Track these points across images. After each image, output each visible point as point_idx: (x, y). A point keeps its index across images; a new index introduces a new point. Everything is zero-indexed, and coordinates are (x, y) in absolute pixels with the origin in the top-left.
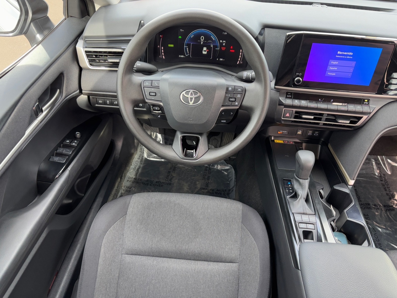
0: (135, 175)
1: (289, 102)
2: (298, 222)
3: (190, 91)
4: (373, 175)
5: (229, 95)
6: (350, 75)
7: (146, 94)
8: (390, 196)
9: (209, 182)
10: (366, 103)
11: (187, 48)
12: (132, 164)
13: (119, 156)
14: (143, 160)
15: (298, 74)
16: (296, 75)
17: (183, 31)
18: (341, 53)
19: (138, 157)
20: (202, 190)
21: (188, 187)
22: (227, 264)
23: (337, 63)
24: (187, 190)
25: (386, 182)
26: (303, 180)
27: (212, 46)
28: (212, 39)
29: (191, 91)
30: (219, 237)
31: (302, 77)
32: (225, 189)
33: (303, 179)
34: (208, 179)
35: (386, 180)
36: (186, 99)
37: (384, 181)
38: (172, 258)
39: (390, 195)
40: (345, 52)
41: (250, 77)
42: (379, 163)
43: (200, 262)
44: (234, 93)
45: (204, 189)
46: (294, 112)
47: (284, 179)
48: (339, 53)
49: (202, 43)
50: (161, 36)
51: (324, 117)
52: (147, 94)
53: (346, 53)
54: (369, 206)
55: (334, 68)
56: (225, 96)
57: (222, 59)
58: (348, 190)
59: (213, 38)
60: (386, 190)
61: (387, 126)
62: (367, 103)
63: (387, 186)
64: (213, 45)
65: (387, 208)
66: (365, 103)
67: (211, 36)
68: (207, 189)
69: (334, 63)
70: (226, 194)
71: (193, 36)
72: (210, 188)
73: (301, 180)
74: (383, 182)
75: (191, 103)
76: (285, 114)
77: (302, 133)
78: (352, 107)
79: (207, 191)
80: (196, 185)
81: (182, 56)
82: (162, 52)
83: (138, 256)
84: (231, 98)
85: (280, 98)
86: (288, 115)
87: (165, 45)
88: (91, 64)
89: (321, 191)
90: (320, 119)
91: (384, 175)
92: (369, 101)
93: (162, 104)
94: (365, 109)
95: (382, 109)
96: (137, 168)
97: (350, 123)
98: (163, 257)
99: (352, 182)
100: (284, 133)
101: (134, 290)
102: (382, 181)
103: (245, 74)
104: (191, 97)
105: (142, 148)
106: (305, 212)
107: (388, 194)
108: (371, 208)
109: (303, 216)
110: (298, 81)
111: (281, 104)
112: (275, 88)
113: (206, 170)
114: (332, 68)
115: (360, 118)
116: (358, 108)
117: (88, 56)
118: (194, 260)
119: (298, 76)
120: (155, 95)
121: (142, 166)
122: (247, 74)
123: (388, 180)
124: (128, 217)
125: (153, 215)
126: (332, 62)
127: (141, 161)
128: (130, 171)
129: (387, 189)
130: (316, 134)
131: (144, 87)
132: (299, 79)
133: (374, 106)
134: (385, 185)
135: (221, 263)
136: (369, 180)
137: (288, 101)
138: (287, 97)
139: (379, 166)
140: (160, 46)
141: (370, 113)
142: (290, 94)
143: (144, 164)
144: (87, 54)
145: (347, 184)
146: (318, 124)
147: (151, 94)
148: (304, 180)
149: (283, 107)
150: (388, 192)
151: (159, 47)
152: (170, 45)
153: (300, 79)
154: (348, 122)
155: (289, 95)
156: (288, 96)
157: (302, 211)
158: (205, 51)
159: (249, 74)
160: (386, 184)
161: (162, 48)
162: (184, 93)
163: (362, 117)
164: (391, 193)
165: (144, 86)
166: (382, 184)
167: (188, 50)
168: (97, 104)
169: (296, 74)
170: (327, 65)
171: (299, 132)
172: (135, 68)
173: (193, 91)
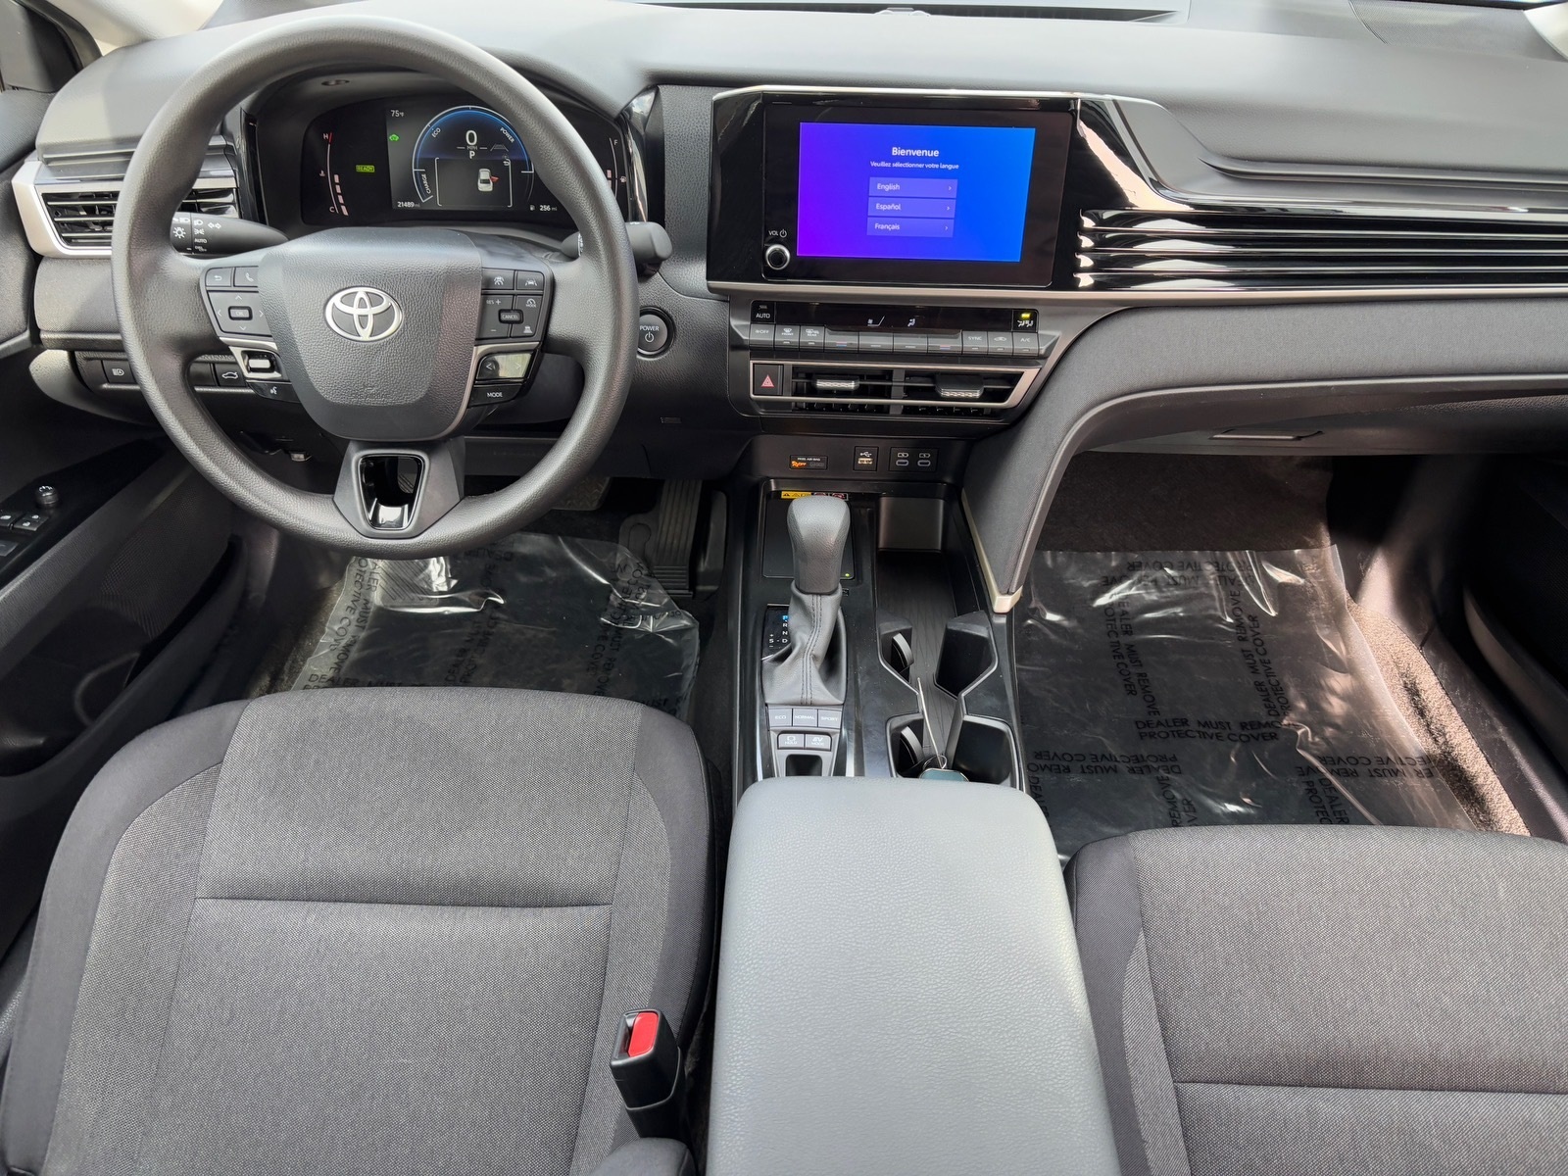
0: (335, 666)
1: (761, 334)
2: (775, 731)
3: (356, 293)
4: (1210, 622)
5: (498, 302)
6: (947, 229)
7: (218, 313)
8: (1266, 690)
9: (610, 676)
10: (1027, 322)
11: (424, 176)
12: (327, 630)
13: (264, 597)
14: (371, 614)
15: (776, 234)
16: (770, 238)
17: (402, 114)
18: (902, 152)
19: (350, 604)
22: (569, 910)
23: (896, 187)
25: (1258, 642)
26: (815, 597)
27: (509, 164)
28: (503, 140)
29: (361, 292)
30: (548, 821)
31: (790, 243)
33: (813, 594)
34: (608, 668)
35: (1257, 636)
36: (343, 319)
37: (1251, 640)
38: (377, 902)
39: (1268, 686)
40: (914, 148)
42: (1233, 577)
43: (476, 909)
44: (514, 295)
46: (789, 372)
47: (769, 607)
48: (895, 151)
49: (472, 154)
50: (326, 136)
51: (898, 383)
52: (221, 313)
53: (918, 153)
54: (1184, 729)
55: (889, 207)
56: (484, 306)
57: (547, 208)
58: (988, 628)
59: (508, 135)
60: (1255, 671)
61: (1097, 396)
62: (1031, 325)
63: (1262, 658)
64: (514, 157)
65: (1251, 732)
66: (1022, 324)
67: (502, 129)
69: (888, 188)
71: (438, 130)
73: (807, 599)
74: (1248, 646)
75: (365, 334)
76: (758, 381)
77: (875, 457)
78: (975, 341)
81: (410, 205)
82: (336, 194)
83: (256, 902)
84: (507, 311)
85: (734, 323)
86: (768, 383)
87: (343, 167)
88: (68, 241)
89: (900, 639)
90: (885, 392)
91: (1253, 619)
92: (1034, 316)
93: (273, 345)
94: (1024, 344)
95: (1082, 343)
96: (343, 643)
97: (983, 399)
98: (345, 902)
99: (1005, 604)
100: (812, 465)
101: (226, 1015)
102: (1244, 639)
104: (363, 311)
105: (363, 569)
106: (807, 697)
107: (1261, 684)
108: (1189, 733)
109: (797, 710)
110: (778, 257)
111: (738, 345)
112: (710, 289)
113: (605, 638)
114: (883, 207)
115: (1014, 379)
116: (1000, 342)
117: (54, 212)
118: (453, 905)
119: (776, 240)
120: (247, 316)
121: (363, 635)
123: (1265, 637)
124: (226, 773)
125: (317, 762)
126: (879, 186)
127: (363, 618)
128: (317, 653)
129: (1261, 668)
130: (925, 460)
131: (208, 292)
132: (781, 250)
133: (1057, 334)
134: (1254, 653)
135: (547, 909)
136: (1196, 640)
137: (757, 331)
138: (754, 320)
139: (1233, 589)
140: (326, 173)
141: (1044, 357)
142: (766, 307)
143: (371, 627)
144: (49, 203)
145: (990, 611)
146: (882, 409)
147: (236, 313)
148: (819, 598)
149: (747, 353)
150: (1262, 678)
151: (322, 174)
152: (360, 168)
153: (784, 252)
154: (977, 394)
155: (762, 311)
156: (758, 315)
157: (796, 697)
158: (486, 182)
160: (1257, 650)
161: (337, 179)
162: (336, 299)
163: (1019, 376)
164: (1273, 682)
165: (208, 288)
166: (1243, 651)
167: (425, 182)
168: (109, 382)
169: (767, 234)
170: (863, 198)
171: (864, 457)
172: (200, 236)
173: (367, 293)
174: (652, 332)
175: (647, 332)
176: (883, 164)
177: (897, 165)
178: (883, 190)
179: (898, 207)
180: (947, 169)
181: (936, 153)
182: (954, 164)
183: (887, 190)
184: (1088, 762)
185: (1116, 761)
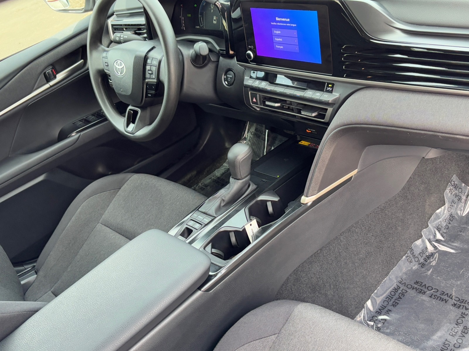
3: (118, 62)
6: (297, 49)
10: (330, 88)
11: (201, 18)
15: (250, 47)
18: (279, 19)
23: (279, 32)
26: (233, 179)
31: (253, 51)
36: (116, 69)
40: (282, 18)
44: (151, 66)
46: (261, 97)
48: (277, 19)
49: (212, 11)
52: (105, 64)
53: (283, 20)
55: (279, 40)
62: (331, 90)
66: (328, 89)
71: (205, 4)
75: (119, 74)
76: (252, 99)
81: (198, 27)
82: (183, 23)
84: (149, 70)
86: (254, 100)
87: (185, 15)
92: (333, 86)
104: (119, 67)
110: (249, 56)
114: (277, 40)
116: (318, 95)
119: (250, 49)
120: (108, 65)
124: (120, 192)
126: (275, 32)
137: (249, 81)
140: (181, 16)
144: (114, 27)
149: (249, 89)
152: (188, 15)
158: (215, 20)
161: (183, 18)
162: (115, 63)
163: (326, 110)
165: (103, 57)
167: (202, 20)
169: (248, 47)
170: (271, 37)
172: (122, 40)
173: (120, 62)
174: (230, 77)
175: (229, 77)
176: (274, 24)
177: (278, 24)
178: (276, 33)
179: (281, 40)
180: (293, 26)
181: (288, 20)
182: (295, 24)
183: (277, 33)
184: (438, 294)
185: (451, 298)
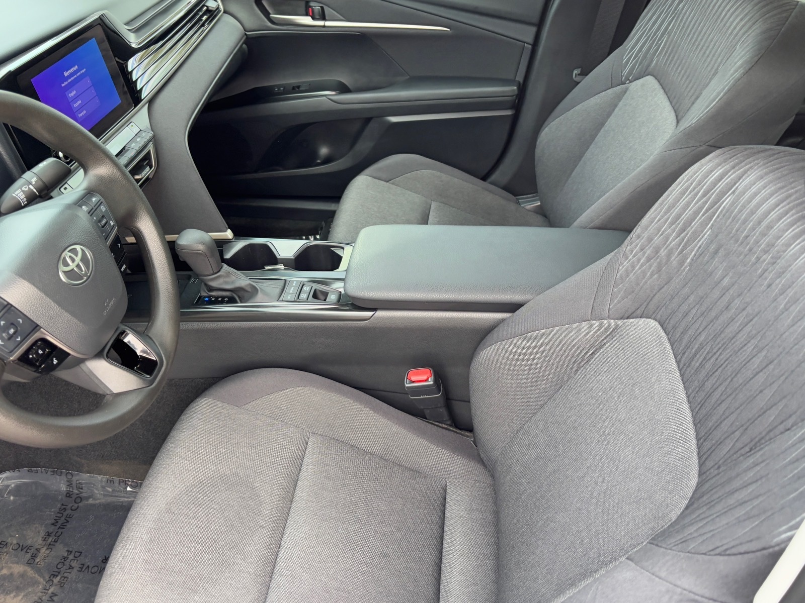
3: (65, 256)
6: (98, 101)
9: (15, 542)
20: (37, 560)
21: (12, 595)
23: (75, 92)
24: (20, 597)
32: (59, 506)
36: (72, 275)
40: (70, 69)
41: (35, 190)
44: (96, 210)
45: (34, 557)
48: (66, 74)
53: (72, 70)
68: (38, 550)
69: (72, 94)
70: (76, 505)
72: (40, 541)
79: (43, 550)
80: (12, 574)
84: (101, 220)
97: (151, 168)
99: (229, 234)
103: (20, 194)
104: (76, 263)
109: (286, 292)
114: (77, 105)
115: (149, 155)
120: (15, 329)
122: (23, 191)
126: (70, 96)
147: (9, 334)
154: (148, 168)
159: (27, 189)
162: (61, 267)
163: (149, 152)
173: (69, 251)
176: (66, 83)
177: (69, 81)
179: (79, 102)
180: (83, 73)
182: (84, 69)
